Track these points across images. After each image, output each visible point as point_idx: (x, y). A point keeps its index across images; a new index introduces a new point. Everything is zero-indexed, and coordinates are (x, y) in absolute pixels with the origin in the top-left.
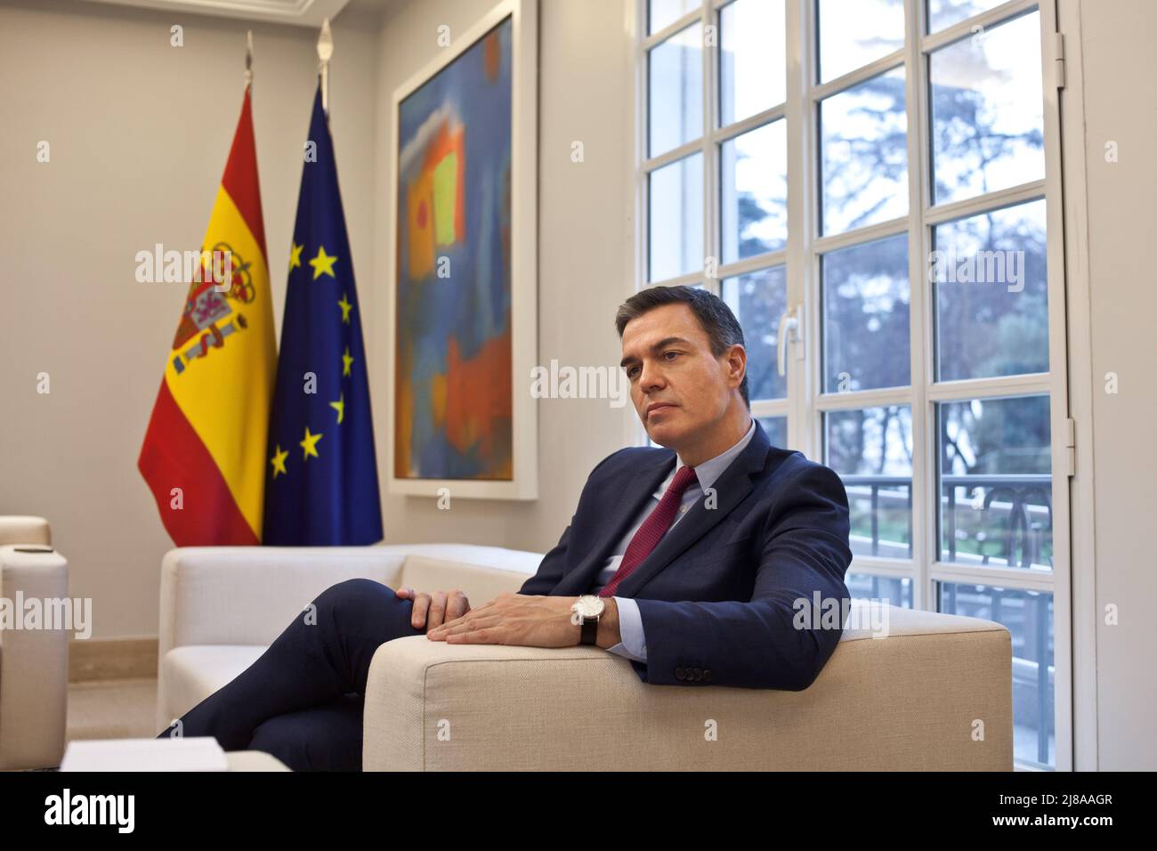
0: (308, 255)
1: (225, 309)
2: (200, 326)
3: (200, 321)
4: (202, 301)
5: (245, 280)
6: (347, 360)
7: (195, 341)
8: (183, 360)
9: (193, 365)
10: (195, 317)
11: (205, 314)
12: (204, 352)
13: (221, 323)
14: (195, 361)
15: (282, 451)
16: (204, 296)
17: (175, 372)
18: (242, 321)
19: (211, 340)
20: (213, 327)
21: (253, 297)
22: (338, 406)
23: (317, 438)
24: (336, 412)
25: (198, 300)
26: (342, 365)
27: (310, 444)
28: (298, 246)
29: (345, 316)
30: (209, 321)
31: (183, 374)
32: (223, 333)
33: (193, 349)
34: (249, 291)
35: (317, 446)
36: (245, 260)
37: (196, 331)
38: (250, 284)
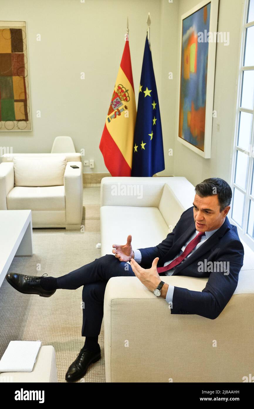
0: (143, 89)
1: (121, 104)
2: (114, 109)
3: (114, 107)
4: (115, 102)
5: (127, 95)
6: (154, 120)
7: (113, 113)
8: (110, 119)
9: (113, 120)
10: (113, 106)
11: (116, 105)
12: (115, 117)
13: (120, 109)
14: (113, 119)
15: (136, 146)
16: (115, 100)
17: (108, 122)
18: (126, 107)
19: (117, 113)
20: (118, 109)
21: (129, 100)
22: (151, 135)
23: (145, 144)
24: (150, 137)
25: (114, 101)
26: (153, 122)
27: (143, 145)
28: (141, 86)
29: (154, 107)
30: (117, 108)
31: (110, 122)
32: (120, 111)
33: (112, 116)
34: (128, 98)
35: (145, 146)
36: (127, 89)
37: (113, 110)
38: (128, 96)
